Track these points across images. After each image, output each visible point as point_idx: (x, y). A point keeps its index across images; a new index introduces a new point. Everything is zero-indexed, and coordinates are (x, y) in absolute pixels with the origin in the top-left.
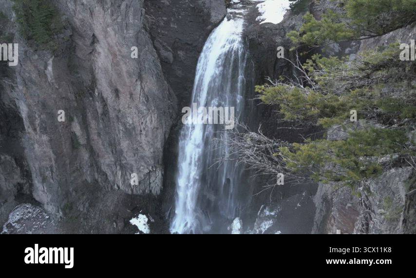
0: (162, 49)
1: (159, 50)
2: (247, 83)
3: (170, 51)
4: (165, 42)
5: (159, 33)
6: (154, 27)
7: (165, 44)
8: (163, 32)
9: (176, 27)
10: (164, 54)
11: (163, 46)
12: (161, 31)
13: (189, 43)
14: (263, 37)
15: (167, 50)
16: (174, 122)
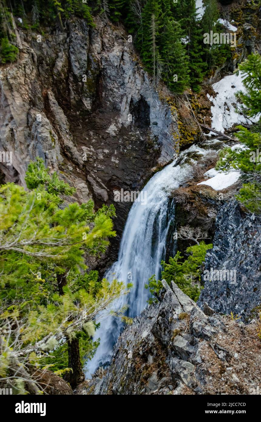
0: (95, 184)
1: (93, 185)
2: (166, 254)
3: (104, 188)
4: (99, 178)
5: (94, 167)
6: (91, 160)
7: (99, 180)
8: (99, 166)
9: (117, 162)
10: (98, 190)
11: (97, 182)
12: (97, 166)
13: (129, 183)
14: (194, 204)
15: (100, 186)
16: (102, 263)
